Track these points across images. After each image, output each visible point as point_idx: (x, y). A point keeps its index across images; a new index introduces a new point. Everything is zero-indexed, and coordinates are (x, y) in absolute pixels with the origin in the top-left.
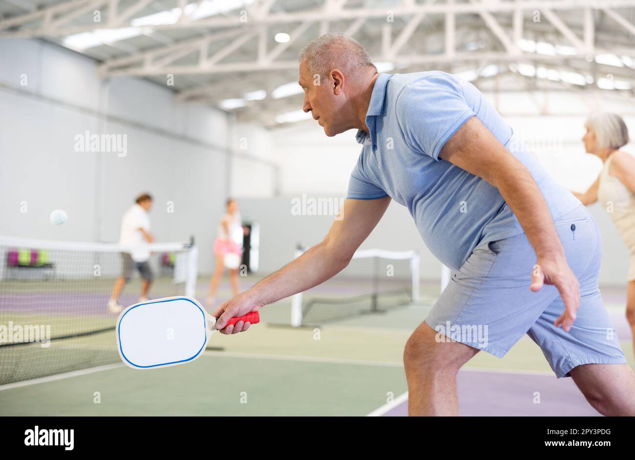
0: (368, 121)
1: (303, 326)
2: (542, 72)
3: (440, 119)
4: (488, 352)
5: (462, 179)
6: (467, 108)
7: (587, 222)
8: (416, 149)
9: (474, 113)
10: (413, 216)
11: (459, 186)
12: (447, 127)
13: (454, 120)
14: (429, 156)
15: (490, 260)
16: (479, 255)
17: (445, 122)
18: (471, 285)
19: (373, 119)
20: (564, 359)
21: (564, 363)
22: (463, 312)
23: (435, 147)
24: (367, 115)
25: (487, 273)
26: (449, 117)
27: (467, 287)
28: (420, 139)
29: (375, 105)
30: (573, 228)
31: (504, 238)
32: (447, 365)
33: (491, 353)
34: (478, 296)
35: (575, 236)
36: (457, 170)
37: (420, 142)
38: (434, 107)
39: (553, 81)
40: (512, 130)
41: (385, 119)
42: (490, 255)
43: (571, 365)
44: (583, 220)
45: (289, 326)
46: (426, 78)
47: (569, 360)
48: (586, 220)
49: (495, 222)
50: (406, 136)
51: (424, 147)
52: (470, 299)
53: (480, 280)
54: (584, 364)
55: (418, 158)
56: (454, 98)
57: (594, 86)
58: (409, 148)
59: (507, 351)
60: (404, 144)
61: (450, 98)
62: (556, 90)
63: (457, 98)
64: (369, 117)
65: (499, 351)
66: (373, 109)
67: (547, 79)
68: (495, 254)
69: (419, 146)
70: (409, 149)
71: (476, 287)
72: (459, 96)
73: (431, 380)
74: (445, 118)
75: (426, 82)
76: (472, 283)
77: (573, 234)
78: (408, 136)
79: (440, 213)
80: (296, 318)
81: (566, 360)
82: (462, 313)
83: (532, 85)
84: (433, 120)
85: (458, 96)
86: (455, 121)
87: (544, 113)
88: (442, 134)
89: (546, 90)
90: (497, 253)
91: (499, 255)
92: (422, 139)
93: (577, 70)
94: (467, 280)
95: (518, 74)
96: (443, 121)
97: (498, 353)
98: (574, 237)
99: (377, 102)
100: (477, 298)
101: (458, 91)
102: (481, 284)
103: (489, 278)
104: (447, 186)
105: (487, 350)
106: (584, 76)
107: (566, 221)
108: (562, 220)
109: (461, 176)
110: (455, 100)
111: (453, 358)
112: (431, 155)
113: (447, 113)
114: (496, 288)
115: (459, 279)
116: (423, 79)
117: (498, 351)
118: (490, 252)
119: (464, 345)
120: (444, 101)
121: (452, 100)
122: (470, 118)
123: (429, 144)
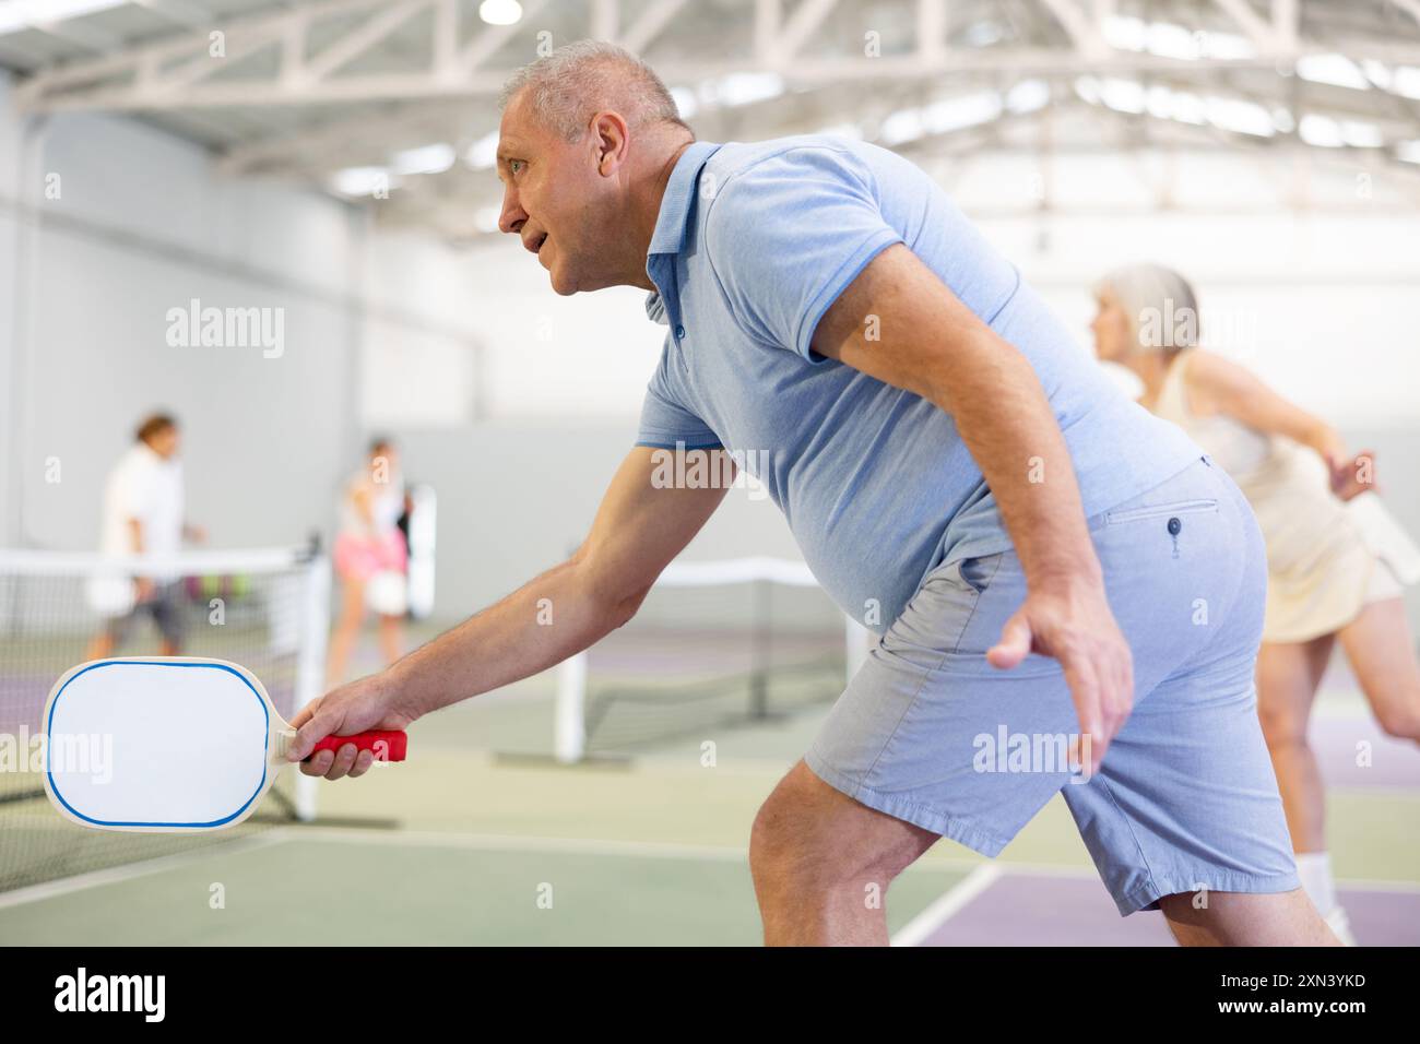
0: (652, 266)
1: (587, 760)
2: (1160, 102)
3: (807, 256)
4: (960, 841)
5: (888, 411)
6: (881, 224)
7: (1217, 511)
8: (760, 336)
9: (899, 237)
10: (779, 504)
11: (882, 427)
12: (825, 275)
13: (843, 256)
14: (792, 351)
15: (962, 606)
16: (938, 593)
17: (819, 263)
18: (916, 669)
19: (668, 261)
20: (1134, 874)
21: (1134, 886)
22: (895, 738)
23: (801, 327)
24: (648, 253)
25: (957, 638)
26: (829, 250)
27: (907, 673)
28: (763, 311)
29: (667, 228)
30: (1173, 527)
31: (997, 551)
32: (858, 873)
33: (967, 844)
34: (932, 697)
35: (1178, 547)
36: (872, 386)
37: (766, 317)
38: (792, 228)
39: (1189, 126)
40: (1018, 275)
41: (693, 263)
42: (962, 596)
43: (1150, 890)
44: (1207, 506)
45: (548, 760)
46: (784, 152)
47: (1148, 879)
48: (1215, 508)
49: (978, 512)
50: (734, 306)
51: (777, 332)
52: (915, 704)
53: (939, 657)
54: (1183, 890)
55: (769, 358)
56: (845, 201)
57: (1293, 138)
58: (745, 333)
59: (1010, 839)
60: (735, 326)
61: (834, 201)
62: (1195, 148)
63: (852, 202)
64: (657, 256)
65: (990, 840)
66: (663, 239)
67: (1171, 121)
68: (975, 591)
69: (764, 328)
70: (744, 336)
71: (930, 676)
72: (862, 198)
73: (818, 910)
74: (818, 253)
75: (780, 163)
76: (921, 665)
77: (1175, 543)
78: (737, 303)
79: (839, 500)
80: (569, 737)
81: (1139, 879)
82: (892, 740)
83: (1136, 134)
84: (791, 260)
85: (855, 195)
86: (845, 259)
87: (1166, 206)
88: (814, 293)
89: (1169, 147)
90: (981, 588)
91: (985, 592)
92: (767, 308)
93: (1253, 97)
94: (907, 656)
95: (1102, 109)
96: (815, 260)
97: (986, 847)
98: (1175, 549)
99: (671, 218)
100: (932, 704)
101: (858, 187)
102: (940, 669)
103: (961, 651)
104: (852, 429)
105: (958, 836)
106: (1270, 112)
107: (1155, 509)
108: (1145, 507)
109: (884, 400)
110: (848, 207)
111: (873, 855)
112: (794, 349)
113: (825, 240)
114: (977, 680)
115: (890, 652)
116: (774, 156)
117: (987, 842)
118: (964, 585)
119: (897, 824)
120: (818, 211)
121: (838, 208)
122: (884, 250)
123: (787, 321)
